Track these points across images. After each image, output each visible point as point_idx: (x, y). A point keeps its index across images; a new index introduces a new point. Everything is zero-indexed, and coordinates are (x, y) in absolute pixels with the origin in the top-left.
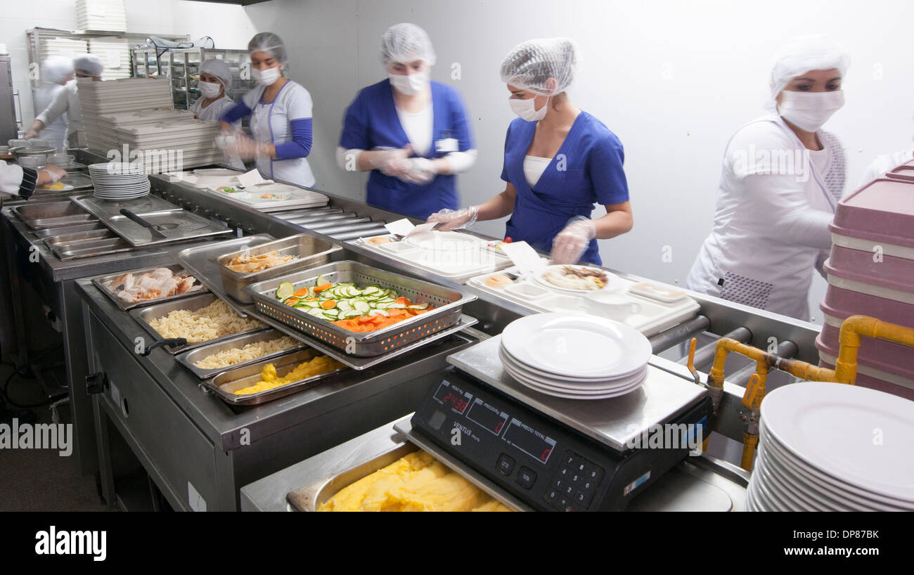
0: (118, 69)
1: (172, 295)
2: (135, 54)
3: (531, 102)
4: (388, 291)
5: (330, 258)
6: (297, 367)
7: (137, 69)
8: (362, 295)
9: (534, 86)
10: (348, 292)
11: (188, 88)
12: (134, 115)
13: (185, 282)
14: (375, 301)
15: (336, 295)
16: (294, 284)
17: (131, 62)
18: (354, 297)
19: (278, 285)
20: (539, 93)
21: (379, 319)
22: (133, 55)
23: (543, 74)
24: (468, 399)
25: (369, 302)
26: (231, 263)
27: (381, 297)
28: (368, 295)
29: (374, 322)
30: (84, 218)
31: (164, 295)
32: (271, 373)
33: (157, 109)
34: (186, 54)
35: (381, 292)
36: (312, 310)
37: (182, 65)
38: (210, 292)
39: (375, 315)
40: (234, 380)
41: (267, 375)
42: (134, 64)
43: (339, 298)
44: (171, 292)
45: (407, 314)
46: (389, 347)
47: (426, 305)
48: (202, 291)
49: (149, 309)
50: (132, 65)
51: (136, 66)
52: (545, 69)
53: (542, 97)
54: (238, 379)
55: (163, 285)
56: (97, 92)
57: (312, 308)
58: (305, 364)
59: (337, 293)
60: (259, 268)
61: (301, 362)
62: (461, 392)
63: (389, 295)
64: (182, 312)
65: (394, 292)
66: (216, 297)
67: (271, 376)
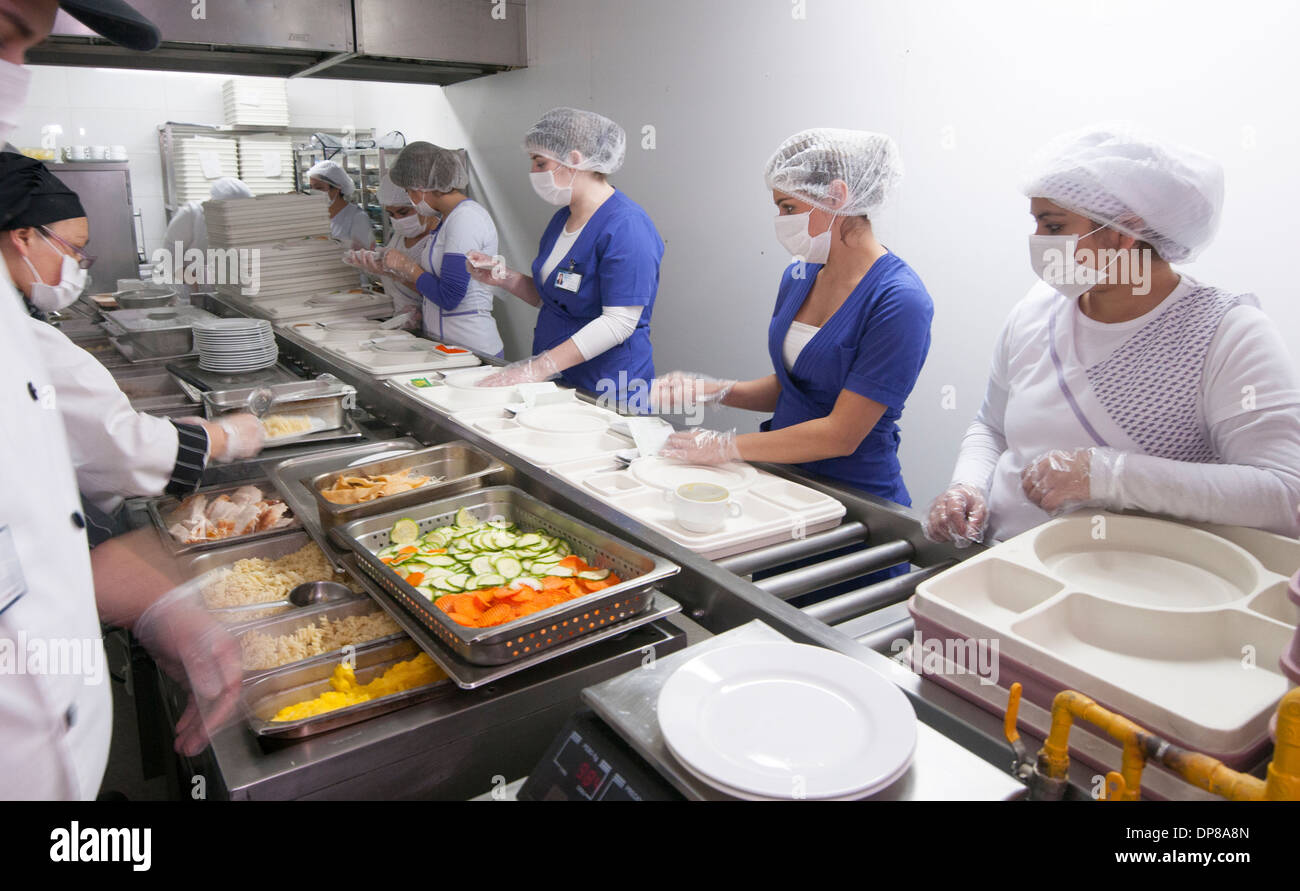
0: (278, 177)
1: (250, 532)
2: (300, 157)
3: (804, 218)
4: (556, 541)
5: (487, 481)
6: (391, 668)
7: (302, 178)
8: (514, 547)
9: (809, 187)
10: (494, 541)
11: (365, 205)
12: (275, 248)
13: (270, 512)
14: (533, 559)
15: (475, 546)
16: (420, 521)
17: (295, 168)
18: (501, 549)
19: (392, 524)
20: (817, 205)
21: (524, 596)
22: (297, 159)
23: (826, 171)
24: (603, 773)
25: (522, 560)
26: (335, 486)
27: (542, 552)
28: (523, 548)
29: (516, 599)
30: (176, 400)
31: (237, 533)
32: (346, 677)
33: (307, 238)
34: (363, 157)
35: (545, 544)
36: (432, 570)
37: (356, 172)
38: (303, 529)
39: (518, 588)
40: (286, 689)
41: (338, 681)
42: (299, 171)
43: (478, 551)
44: (248, 527)
45: (573, 587)
46: (521, 651)
47: (606, 572)
48: (291, 527)
49: (205, 556)
50: (295, 173)
51: (301, 174)
52: (830, 163)
53: (825, 214)
54: (292, 687)
55: (241, 516)
56: (226, 215)
57: (432, 566)
58: (403, 664)
59: (477, 543)
60: (368, 497)
61: (398, 660)
62: (596, 759)
63: (556, 550)
64: (255, 560)
65: (565, 545)
66: (311, 539)
67: (344, 683)
